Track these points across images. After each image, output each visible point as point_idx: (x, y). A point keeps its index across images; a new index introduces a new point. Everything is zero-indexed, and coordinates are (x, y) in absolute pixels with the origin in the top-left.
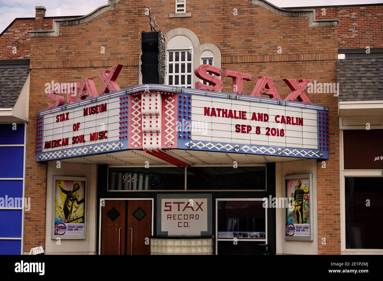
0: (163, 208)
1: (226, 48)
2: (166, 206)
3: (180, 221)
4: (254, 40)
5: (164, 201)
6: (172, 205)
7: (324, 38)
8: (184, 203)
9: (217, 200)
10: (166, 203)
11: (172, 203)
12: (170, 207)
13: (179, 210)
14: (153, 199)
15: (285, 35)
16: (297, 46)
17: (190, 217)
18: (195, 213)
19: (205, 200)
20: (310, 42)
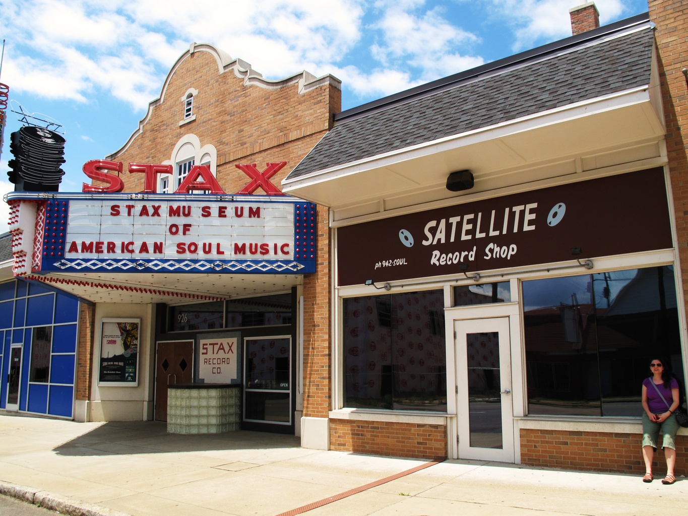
0: (202, 351)
1: (221, 146)
2: (204, 349)
3: (214, 366)
4: (246, 128)
5: (202, 342)
6: (207, 346)
7: (315, 104)
8: (217, 344)
9: (246, 339)
10: (204, 345)
11: (208, 344)
12: (206, 349)
13: (213, 353)
14: (193, 340)
15: (274, 112)
16: (286, 123)
17: (223, 362)
18: (226, 356)
19: (235, 340)
20: (300, 114)
